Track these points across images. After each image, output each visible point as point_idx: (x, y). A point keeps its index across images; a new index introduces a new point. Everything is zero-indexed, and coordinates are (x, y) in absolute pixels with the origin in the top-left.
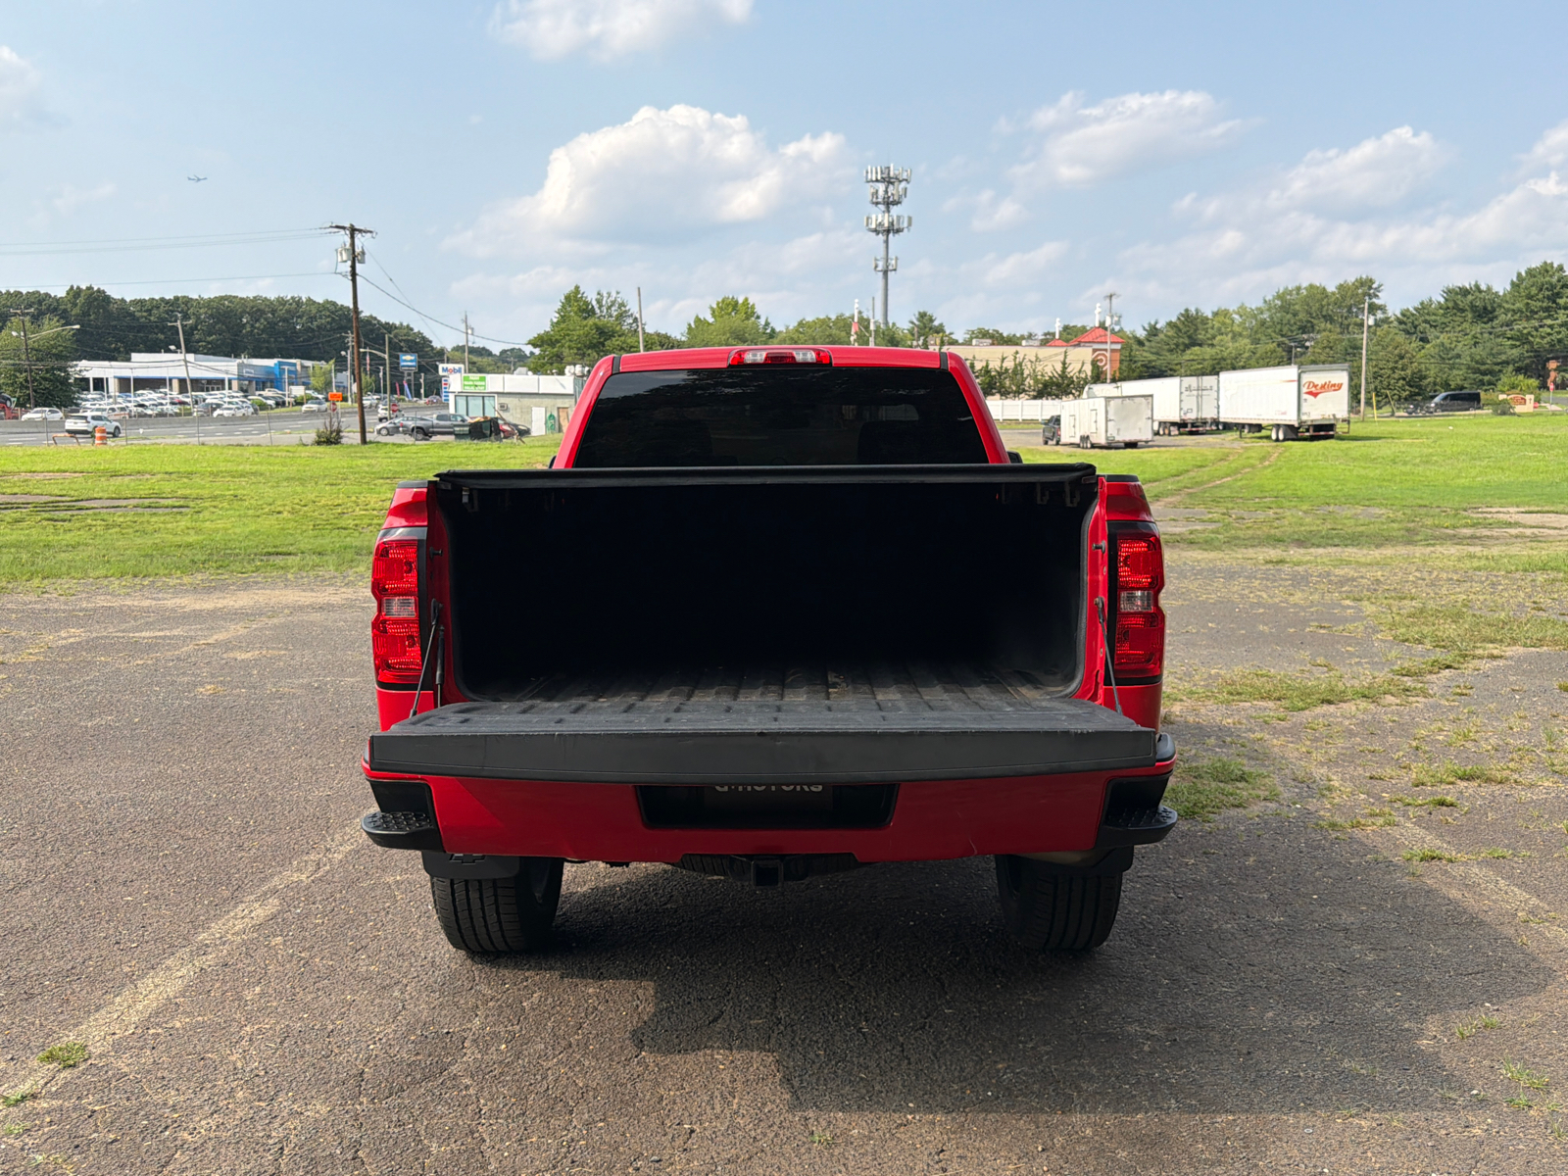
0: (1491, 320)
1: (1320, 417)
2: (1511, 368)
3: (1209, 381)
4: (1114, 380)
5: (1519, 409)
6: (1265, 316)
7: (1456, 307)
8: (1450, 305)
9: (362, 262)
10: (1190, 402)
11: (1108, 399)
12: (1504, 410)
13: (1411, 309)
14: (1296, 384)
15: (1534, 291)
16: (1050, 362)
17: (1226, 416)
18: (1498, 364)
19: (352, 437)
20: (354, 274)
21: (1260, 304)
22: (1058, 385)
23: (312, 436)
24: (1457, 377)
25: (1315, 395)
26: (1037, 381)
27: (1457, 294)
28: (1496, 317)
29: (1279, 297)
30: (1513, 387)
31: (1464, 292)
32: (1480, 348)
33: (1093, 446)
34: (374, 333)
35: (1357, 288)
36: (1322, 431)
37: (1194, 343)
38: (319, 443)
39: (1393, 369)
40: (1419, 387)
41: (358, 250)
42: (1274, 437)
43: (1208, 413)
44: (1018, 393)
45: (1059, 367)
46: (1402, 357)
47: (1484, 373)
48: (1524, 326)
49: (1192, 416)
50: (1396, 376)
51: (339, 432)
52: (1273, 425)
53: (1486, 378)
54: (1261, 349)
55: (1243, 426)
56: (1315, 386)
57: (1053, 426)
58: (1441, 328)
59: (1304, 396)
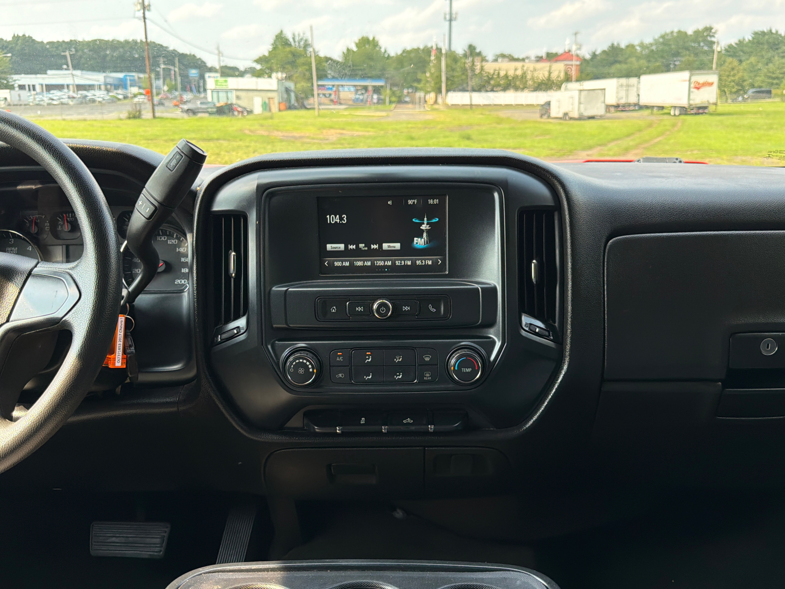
0: (777, 49)
1: (700, 102)
3: (633, 81)
4: (576, 81)
6: (654, 48)
7: (759, 43)
8: (755, 41)
9: (149, 10)
10: (623, 93)
11: (580, 91)
13: (734, 45)
14: (688, 83)
16: (542, 71)
17: (643, 101)
18: (781, 73)
19: (147, 114)
20: (144, 18)
22: (546, 84)
23: (126, 115)
24: (759, 81)
25: (698, 88)
26: (535, 82)
27: (759, 34)
28: (780, 48)
29: (663, 37)
31: (763, 34)
32: (771, 65)
33: (571, 119)
35: (704, 32)
36: (701, 110)
37: (616, 62)
38: (129, 118)
39: (728, 76)
40: (742, 86)
41: (146, 3)
42: (672, 113)
43: (633, 99)
44: (523, 89)
45: (546, 74)
46: (733, 69)
47: (774, 79)
49: (623, 101)
50: (730, 80)
51: (140, 111)
52: (672, 107)
53: (775, 81)
54: (652, 65)
55: (653, 107)
56: (699, 84)
57: (546, 108)
58: (750, 54)
59: (692, 90)
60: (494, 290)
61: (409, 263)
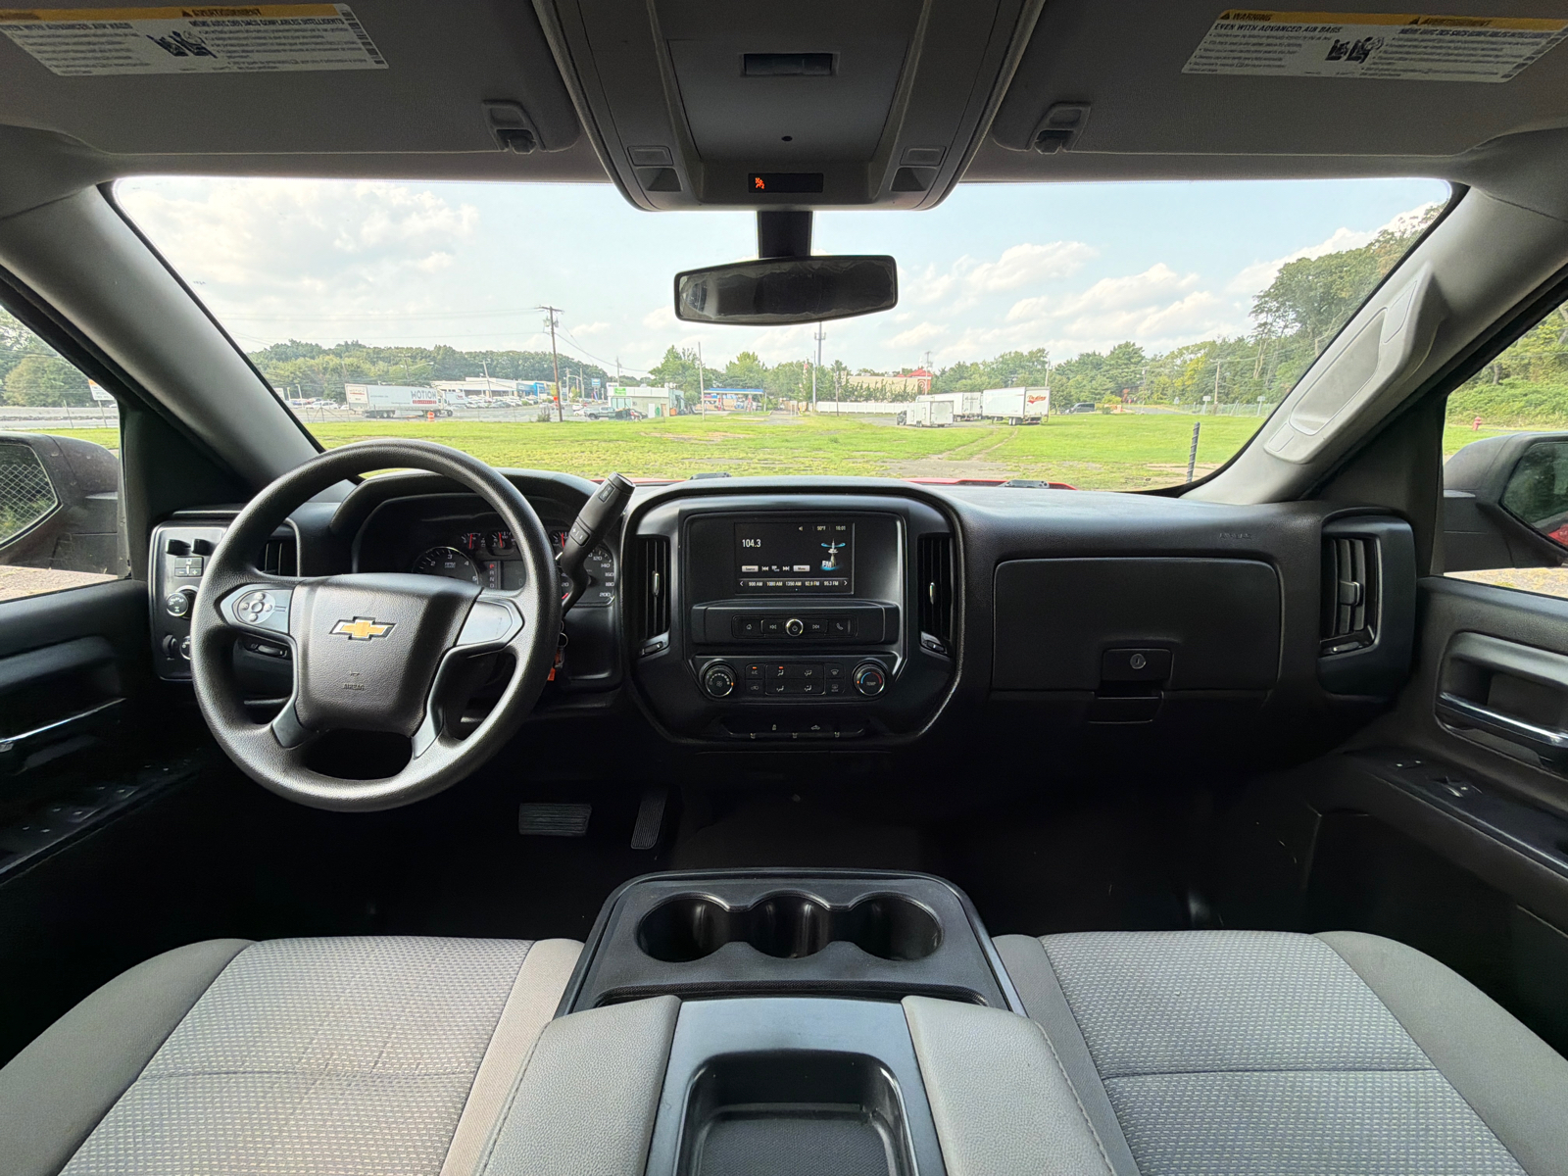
0: (1100, 369)
1: (1033, 414)
2: (1109, 391)
3: (977, 395)
4: (928, 394)
5: (1115, 412)
6: (994, 366)
7: (1084, 363)
8: (1081, 361)
9: (557, 327)
10: (967, 405)
11: (931, 402)
12: (1107, 411)
13: (1063, 364)
14: (1023, 397)
15: (1121, 355)
16: (898, 385)
17: (985, 412)
18: (1103, 390)
19: (555, 417)
20: (553, 333)
21: (993, 360)
22: (902, 396)
23: (537, 418)
24: (1083, 396)
25: (1032, 402)
26: (892, 394)
27: (1085, 356)
28: (1102, 367)
29: (1002, 357)
30: (1110, 401)
31: (1088, 355)
32: (1094, 382)
33: (923, 426)
34: (565, 363)
35: (1038, 353)
36: (1035, 421)
37: (962, 378)
38: (539, 421)
39: (1058, 392)
40: (1069, 401)
41: (554, 320)
42: (1010, 423)
43: (976, 411)
44: (882, 400)
45: (903, 388)
46: (1062, 386)
47: (1097, 394)
48: (1114, 372)
49: (967, 413)
50: (1059, 395)
51: (549, 415)
52: (1009, 417)
53: (1098, 397)
54: (993, 382)
55: (994, 417)
56: (1033, 398)
57: (902, 418)
58: (1077, 373)
59: (1027, 403)
60: (896, 609)
61: (818, 584)
